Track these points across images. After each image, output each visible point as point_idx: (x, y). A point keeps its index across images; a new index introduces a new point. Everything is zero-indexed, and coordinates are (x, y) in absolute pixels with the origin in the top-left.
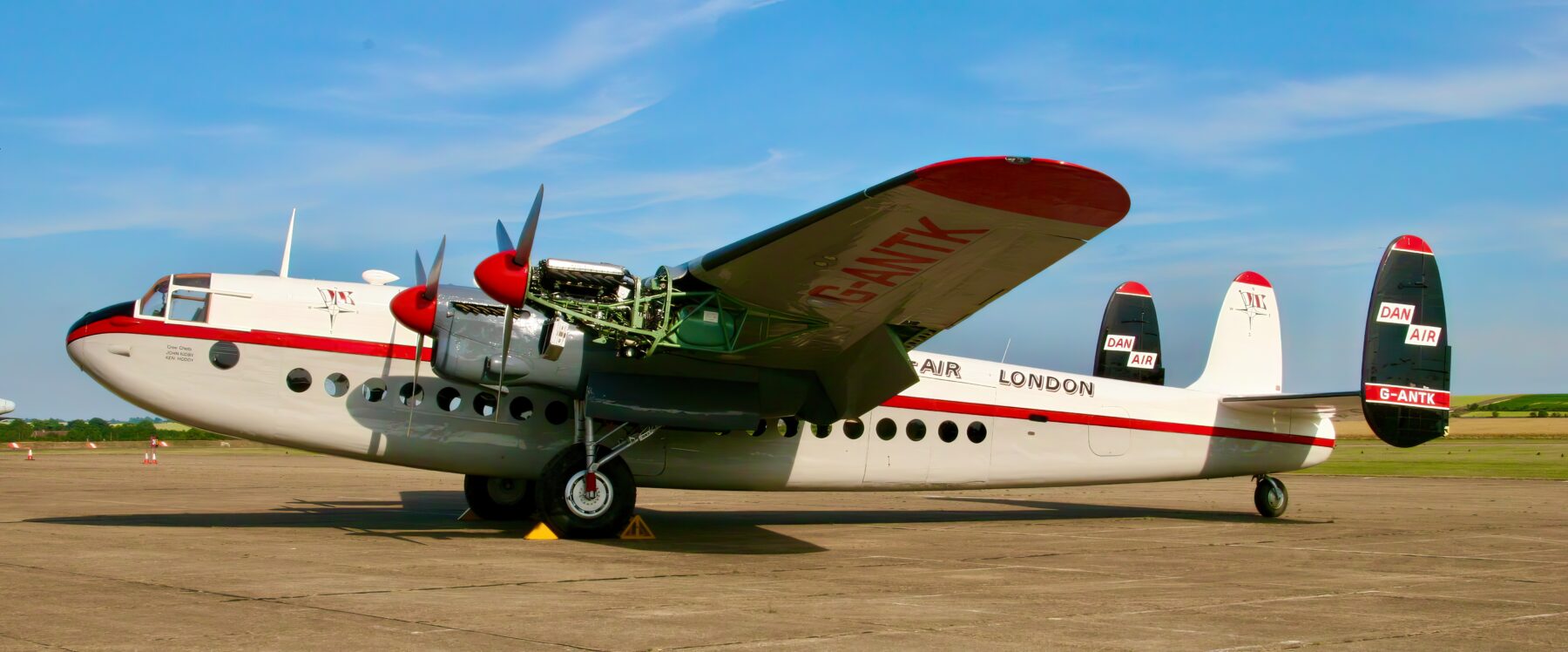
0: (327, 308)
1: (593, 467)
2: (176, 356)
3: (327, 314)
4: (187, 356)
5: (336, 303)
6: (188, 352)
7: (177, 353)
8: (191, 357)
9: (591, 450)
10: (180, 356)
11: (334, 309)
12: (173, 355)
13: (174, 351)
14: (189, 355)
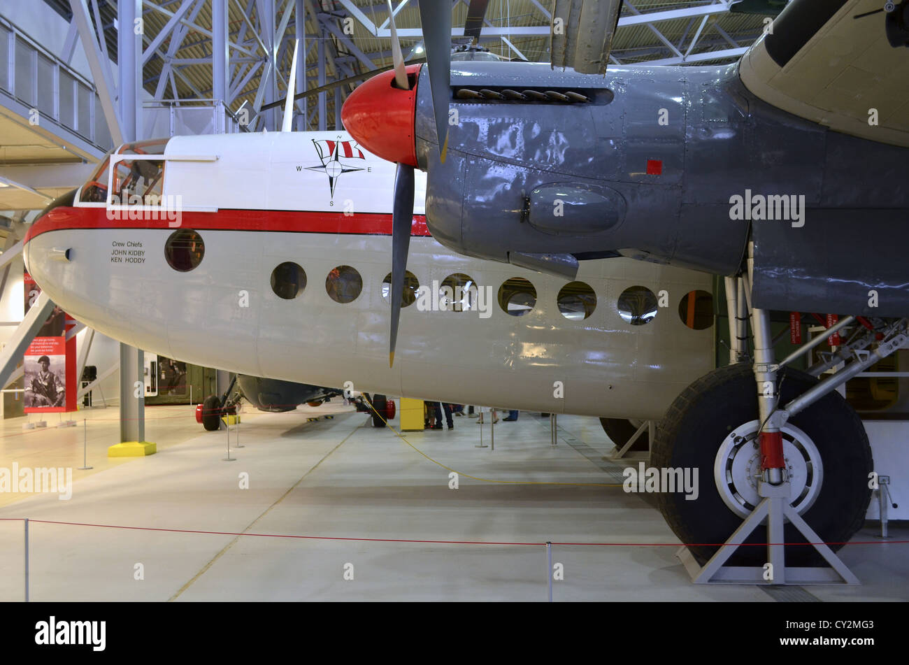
0: (324, 166)
1: (770, 417)
2: (123, 257)
3: (323, 176)
4: (137, 257)
5: (337, 159)
6: (138, 249)
7: (124, 252)
8: (141, 257)
9: (766, 388)
10: (128, 256)
11: (334, 168)
12: (119, 256)
13: (121, 248)
14: (140, 253)
